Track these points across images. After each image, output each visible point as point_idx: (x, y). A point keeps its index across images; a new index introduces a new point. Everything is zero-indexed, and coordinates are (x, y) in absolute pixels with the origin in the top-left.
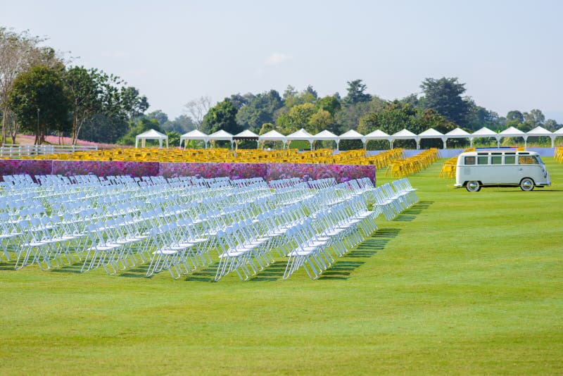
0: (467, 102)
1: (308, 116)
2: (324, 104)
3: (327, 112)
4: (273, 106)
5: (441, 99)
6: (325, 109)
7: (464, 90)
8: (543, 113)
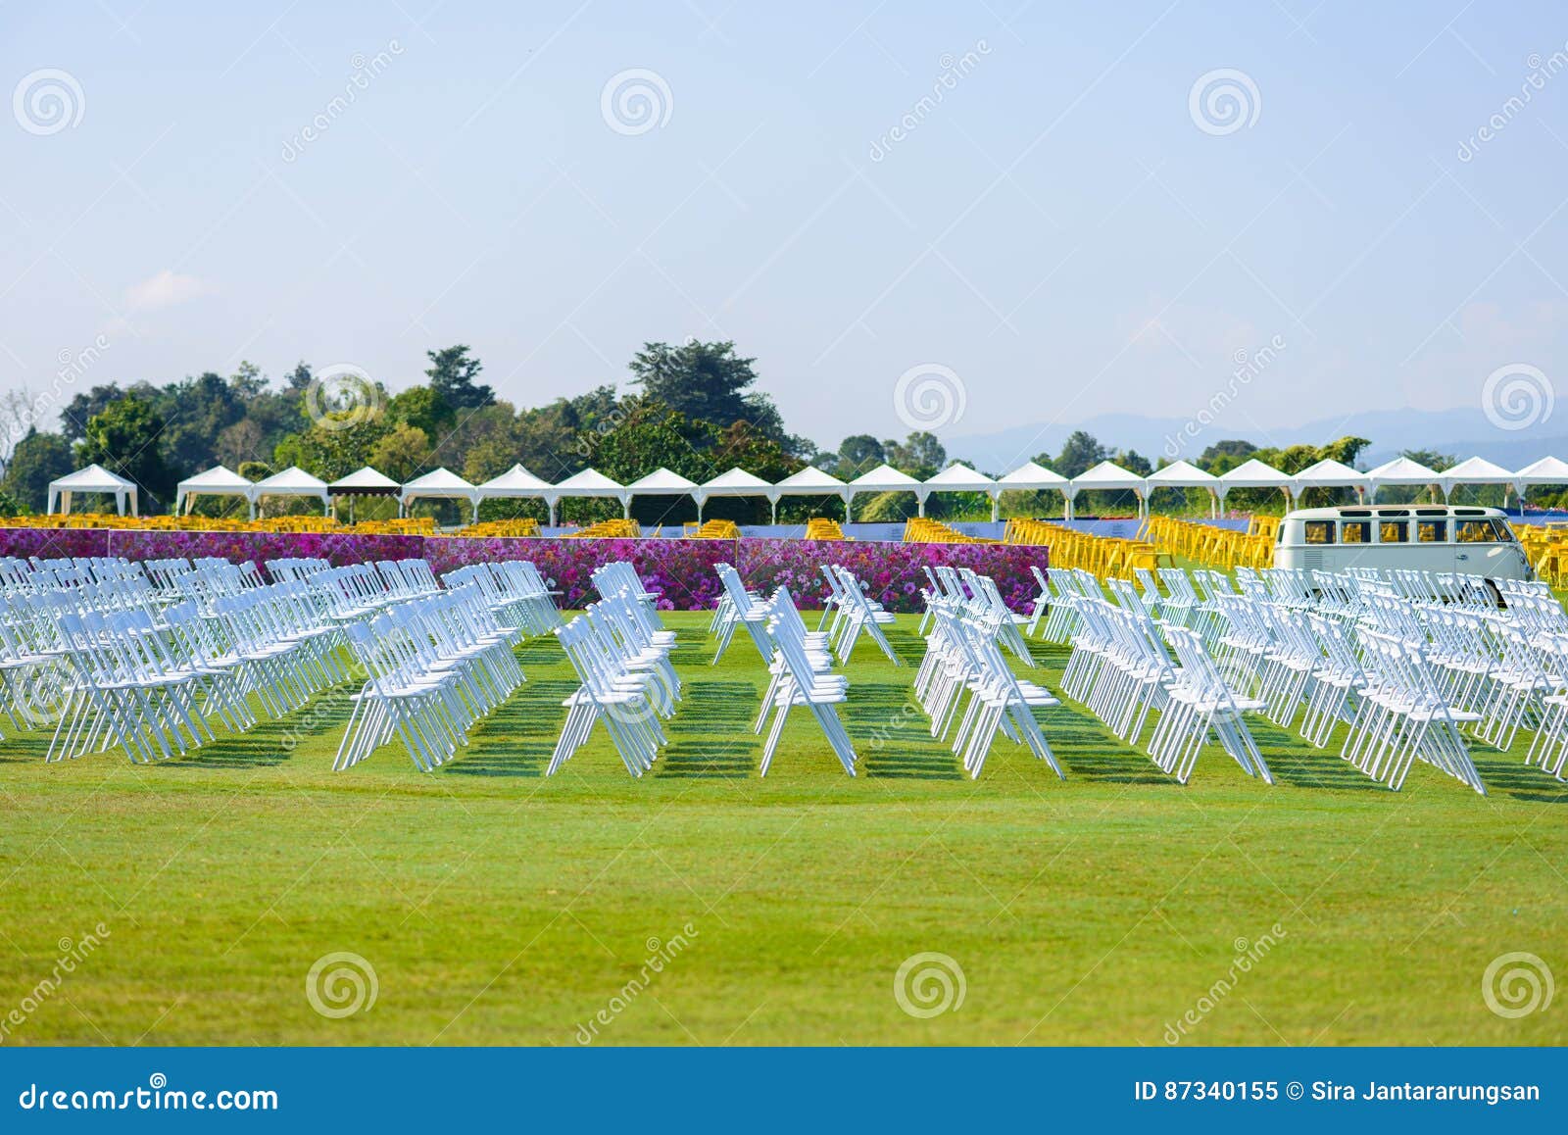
0: (757, 409)
1: (370, 442)
2: (408, 410)
3: (419, 432)
4: (212, 418)
5: (690, 401)
6: (412, 423)
7: (750, 376)
8: (939, 442)
